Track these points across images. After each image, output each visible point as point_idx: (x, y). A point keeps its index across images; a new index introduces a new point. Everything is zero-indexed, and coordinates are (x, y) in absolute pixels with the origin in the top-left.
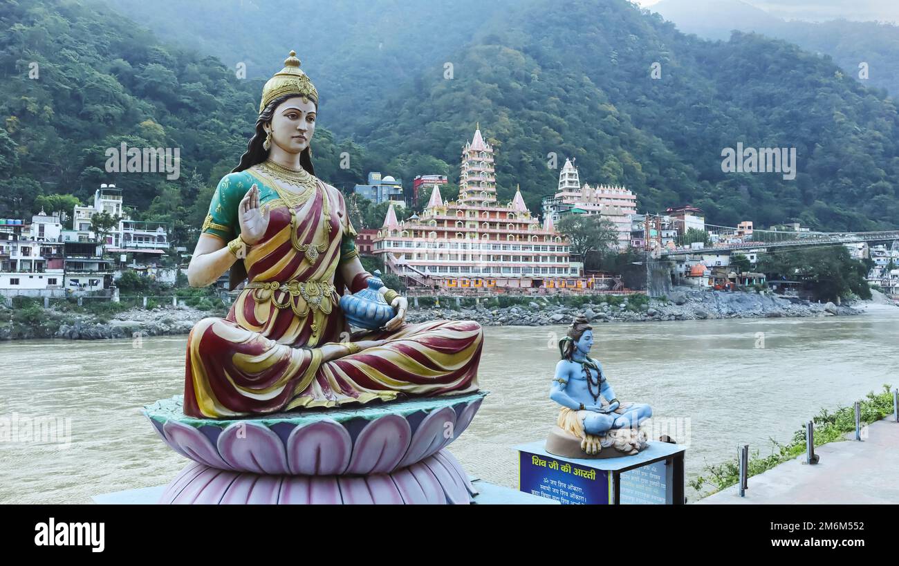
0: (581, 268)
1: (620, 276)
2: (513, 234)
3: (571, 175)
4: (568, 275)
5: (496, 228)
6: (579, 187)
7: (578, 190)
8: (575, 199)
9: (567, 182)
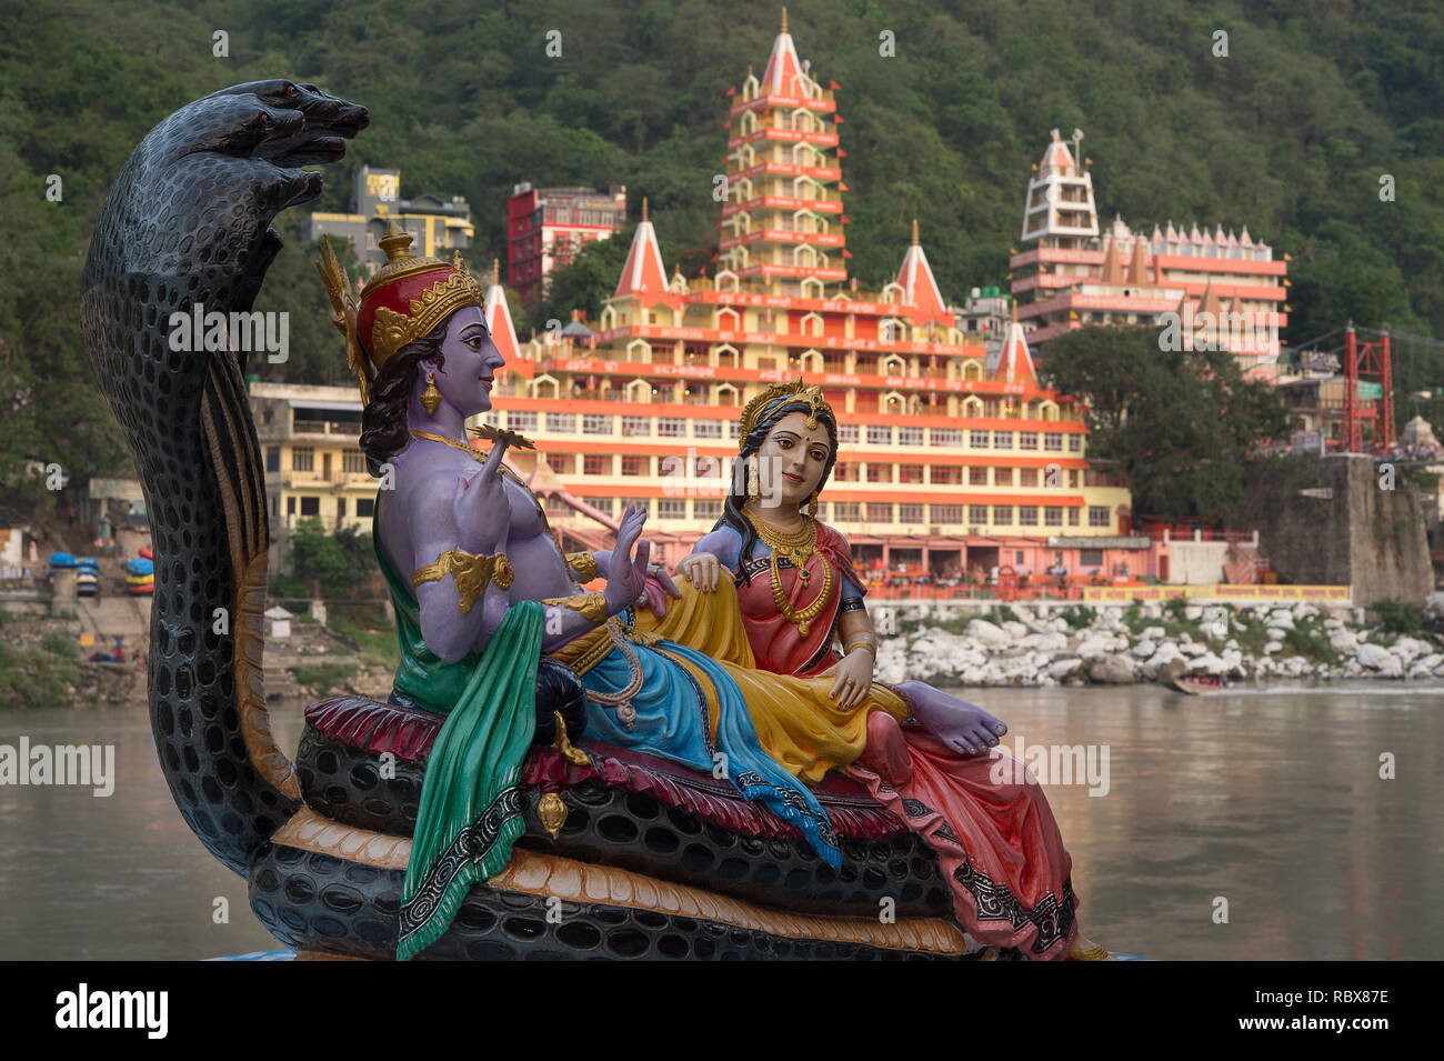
0: (1122, 507)
1: (1256, 535)
2: (900, 391)
3: (1067, 191)
4: (1085, 530)
5: (842, 371)
6: (1094, 230)
7: (1088, 243)
8: (1082, 272)
9: (1053, 216)
